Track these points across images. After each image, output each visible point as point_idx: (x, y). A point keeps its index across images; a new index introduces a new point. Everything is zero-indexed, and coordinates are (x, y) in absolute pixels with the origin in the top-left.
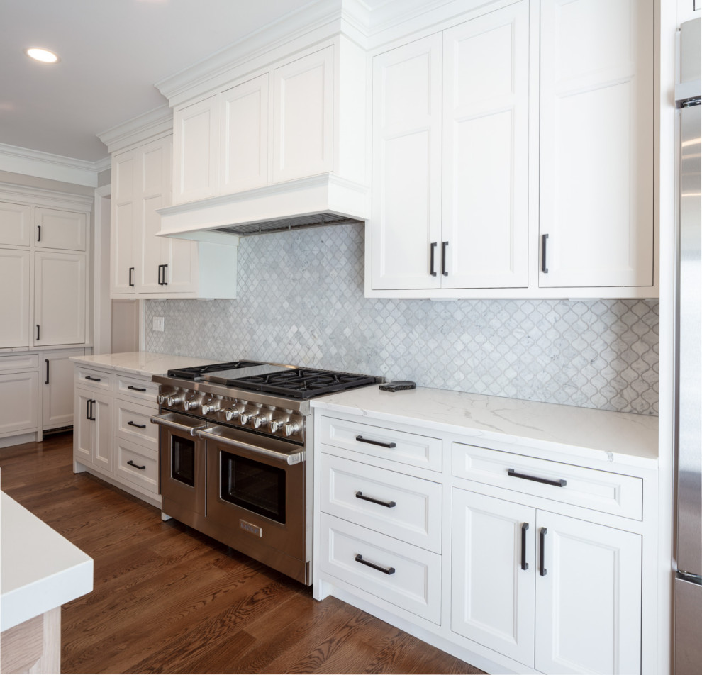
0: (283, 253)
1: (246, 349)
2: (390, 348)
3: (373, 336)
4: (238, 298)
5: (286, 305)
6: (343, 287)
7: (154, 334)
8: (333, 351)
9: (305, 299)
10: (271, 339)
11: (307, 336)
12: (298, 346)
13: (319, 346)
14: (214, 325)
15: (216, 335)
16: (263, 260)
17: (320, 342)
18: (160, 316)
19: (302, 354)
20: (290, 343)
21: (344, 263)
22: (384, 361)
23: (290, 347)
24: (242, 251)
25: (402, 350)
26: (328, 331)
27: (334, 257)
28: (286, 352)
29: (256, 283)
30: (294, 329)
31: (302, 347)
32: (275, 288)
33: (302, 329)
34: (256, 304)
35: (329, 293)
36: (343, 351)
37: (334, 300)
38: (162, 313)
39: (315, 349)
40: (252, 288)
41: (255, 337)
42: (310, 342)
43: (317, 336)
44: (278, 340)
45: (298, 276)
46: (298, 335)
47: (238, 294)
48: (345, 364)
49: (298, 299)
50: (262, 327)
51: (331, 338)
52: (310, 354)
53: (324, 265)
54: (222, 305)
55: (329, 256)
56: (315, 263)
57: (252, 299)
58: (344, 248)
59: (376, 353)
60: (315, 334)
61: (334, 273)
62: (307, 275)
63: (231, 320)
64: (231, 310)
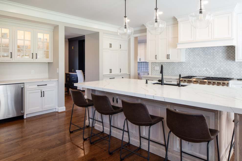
0: (201, 52)
1: (189, 73)
2: (235, 72)
3: (230, 69)
4: (186, 62)
5: (202, 63)
6: (221, 59)
7: (155, 71)
8: (218, 73)
9: (208, 62)
10: (197, 71)
11: (209, 70)
12: (206, 72)
13: (213, 72)
14: (177, 68)
15: (178, 70)
16: (194, 53)
17: (213, 71)
18: (157, 66)
19: (208, 74)
20: (204, 71)
21: (221, 54)
22: (233, 75)
23: (204, 72)
24: (187, 51)
25: (238, 72)
26: (216, 69)
27: (217, 53)
28: (202, 73)
29: (192, 58)
30: (205, 68)
31: (208, 72)
32: (198, 59)
33: (208, 68)
34: (192, 63)
35: (216, 61)
36: (221, 73)
37: (218, 62)
38: (158, 65)
39: (212, 73)
40: (190, 60)
41: (192, 70)
42: (210, 71)
43: (212, 70)
44: (200, 71)
45: (206, 57)
46: (206, 70)
47: (186, 61)
48: (222, 76)
49: (206, 62)
50: (194, 68)
51: (217, 70)
52: (210, 74)
53: (214, 54)
54: (180, 63)
55: (216, 52)
56: (212, 54)
57: (191, 62)
58: (221, 51)
59: (231, 73)
60: (212, 69)
61: (218, 56)
62: (209, 57)
63: (184, 67)
64: (184, 64)
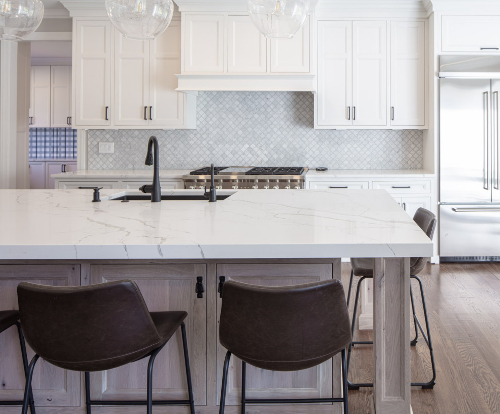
0: (237, 103)
1: (206, 159)
2: (311, 153)
3: (301, 147)
4: (198, 129)
5: (240, 132)
6: (282, 123)
7: (100, 156)
8: (275, 156)
9: (255, 129)
10: (227, 153)
11: (256, 149)
12: (250, 156)
13: (265, 155)
14: (173, 146)
15: (176, 152)
16: (221, 106)
17: (266, 152)
18: (108, 141)
19: (253, 159)
20: (244, 154)
21: (282, 111)
22: (307, 159)
23: (243, 156)
24: (201, 99)
25: (317, 153)
26: (272, 146)
27: (275, 107)
28: (240, 159)
29: (214, 119)
30: (247, 146)
31: (253, 156)
32: (231, 123)
33: (253, 146)
34: (214, 132)
35: (272, 126)
36: (282, 156)
37: (275, 130)
38: (111, 139)
39: (263, 156)
40: (211, 123)
41: (214, 152)
42: (259, 152)
43: (264, 149)
44: (234, 153)
45: (249, 116)
46: (250, 150)
47: (197, 126)
48: (284, 163)
49: (250, 129)
50: (220, 146)
51: (273, 150)
52: (259, 159)
53: (269, 111)
54: (182, 133)
55: (272, 106)
56: (262, 109)
57: (211, 129)
58: (282, 103)
59: (303, 156)
60: (262, 148)
61: (275, 116)
62: (256, 116)
63: (191, 142)
64: (192, 136)
